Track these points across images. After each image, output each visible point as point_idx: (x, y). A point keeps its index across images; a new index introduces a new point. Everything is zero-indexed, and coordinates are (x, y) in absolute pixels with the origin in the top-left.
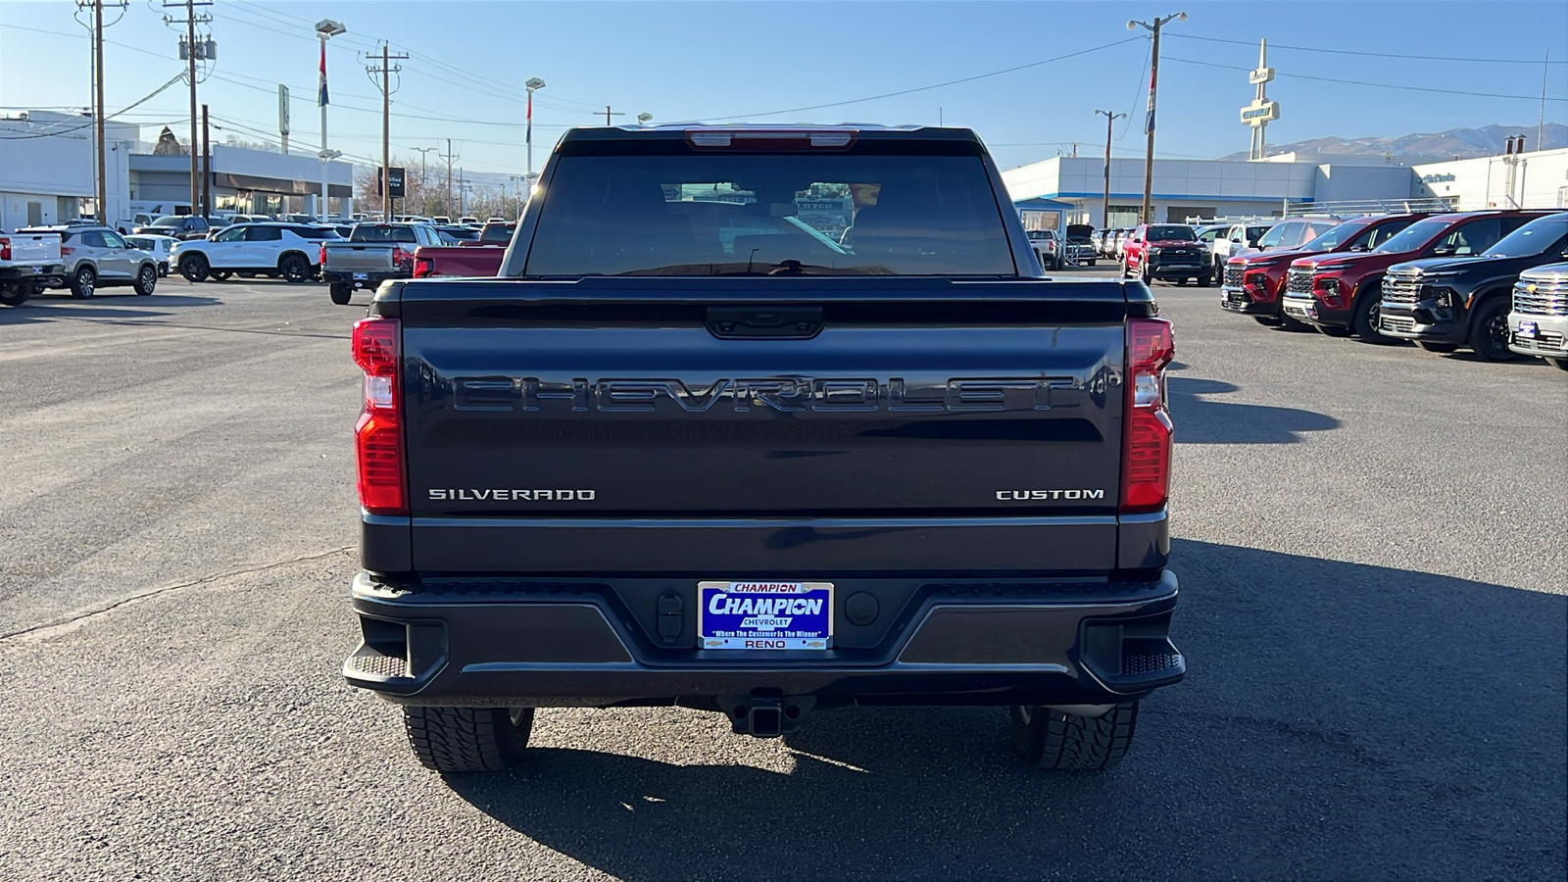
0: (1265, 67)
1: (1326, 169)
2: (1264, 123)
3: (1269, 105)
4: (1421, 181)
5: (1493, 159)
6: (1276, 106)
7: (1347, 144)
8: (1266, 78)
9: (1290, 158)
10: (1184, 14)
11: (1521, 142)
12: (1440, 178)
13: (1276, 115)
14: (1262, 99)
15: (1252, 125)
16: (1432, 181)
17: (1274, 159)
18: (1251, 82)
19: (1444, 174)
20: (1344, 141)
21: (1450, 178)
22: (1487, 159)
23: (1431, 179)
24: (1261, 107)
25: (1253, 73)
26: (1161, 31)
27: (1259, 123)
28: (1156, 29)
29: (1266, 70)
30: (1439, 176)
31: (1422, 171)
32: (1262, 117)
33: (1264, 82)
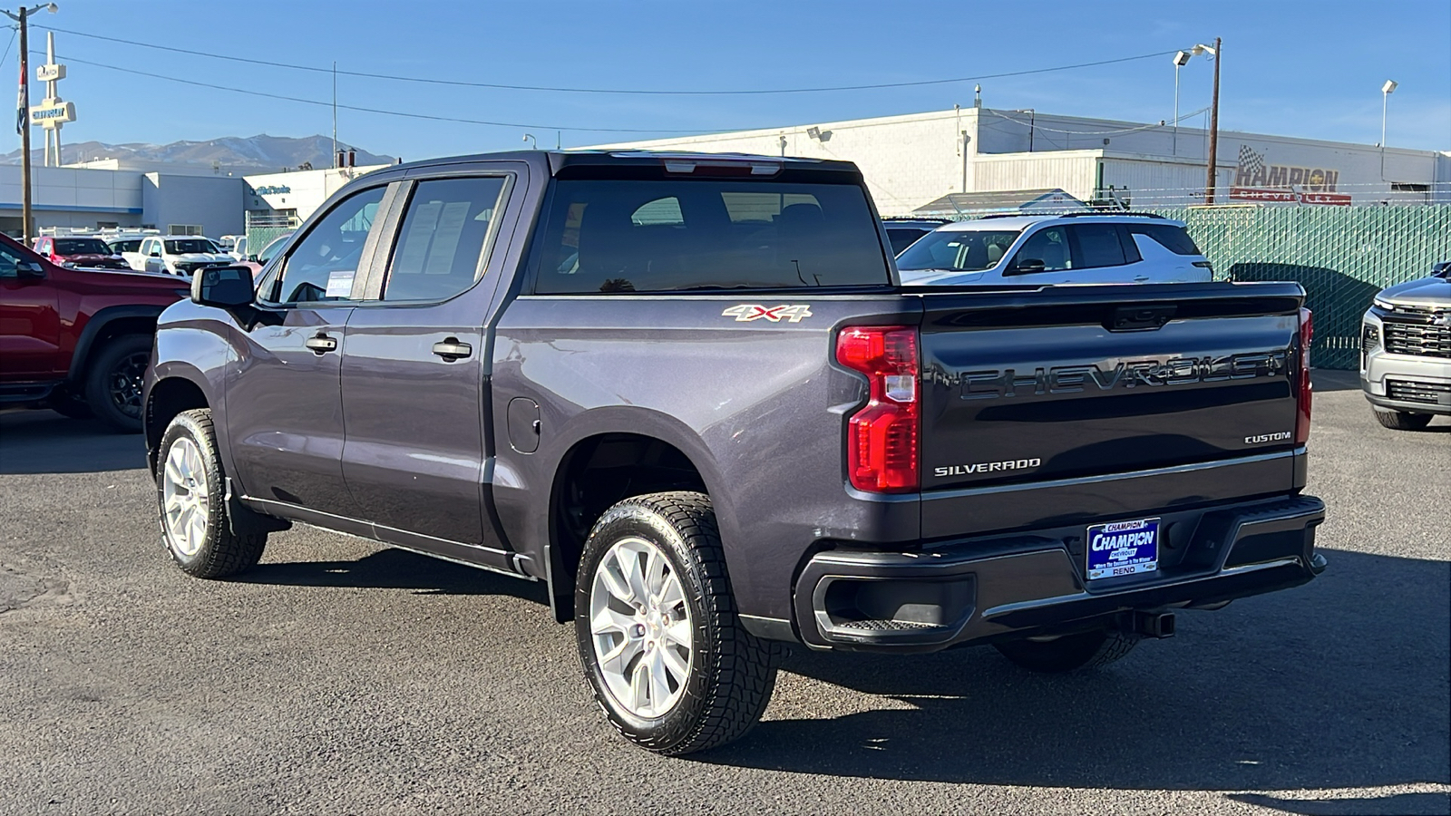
0: (54, 63)
1: (154, 178)
2: (59, 125)
3: (63, 105)
4: (255, 193)
5: (328, 171)
6: (71, 106)
7: (110, 150)
8: (56, 76)
9: (112, 165)
10: (53, 5)
11: (352, 156)
12: (276, 191)
13: (72, 117)
14: (53, 98)
15: (44, 126)
16: (265, 193)
17: (92, 165)
18: (39, 79)
19: (278, 185)
20: (108, 146)
21: (287, 190)
22: (323, 171)
23: (266, 192)
24: (54, 108)
25: (41, 69)
26: (28, 21)
27: (53, 125)
28: (23, 19)
29: (56, 67)
30: (273, 188)
31: (255, 182)
32: (56, 118)
33: (55, 80)
